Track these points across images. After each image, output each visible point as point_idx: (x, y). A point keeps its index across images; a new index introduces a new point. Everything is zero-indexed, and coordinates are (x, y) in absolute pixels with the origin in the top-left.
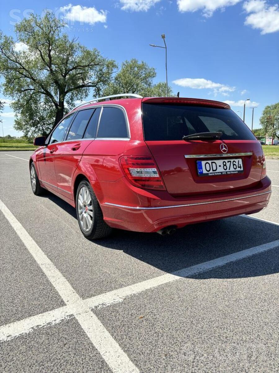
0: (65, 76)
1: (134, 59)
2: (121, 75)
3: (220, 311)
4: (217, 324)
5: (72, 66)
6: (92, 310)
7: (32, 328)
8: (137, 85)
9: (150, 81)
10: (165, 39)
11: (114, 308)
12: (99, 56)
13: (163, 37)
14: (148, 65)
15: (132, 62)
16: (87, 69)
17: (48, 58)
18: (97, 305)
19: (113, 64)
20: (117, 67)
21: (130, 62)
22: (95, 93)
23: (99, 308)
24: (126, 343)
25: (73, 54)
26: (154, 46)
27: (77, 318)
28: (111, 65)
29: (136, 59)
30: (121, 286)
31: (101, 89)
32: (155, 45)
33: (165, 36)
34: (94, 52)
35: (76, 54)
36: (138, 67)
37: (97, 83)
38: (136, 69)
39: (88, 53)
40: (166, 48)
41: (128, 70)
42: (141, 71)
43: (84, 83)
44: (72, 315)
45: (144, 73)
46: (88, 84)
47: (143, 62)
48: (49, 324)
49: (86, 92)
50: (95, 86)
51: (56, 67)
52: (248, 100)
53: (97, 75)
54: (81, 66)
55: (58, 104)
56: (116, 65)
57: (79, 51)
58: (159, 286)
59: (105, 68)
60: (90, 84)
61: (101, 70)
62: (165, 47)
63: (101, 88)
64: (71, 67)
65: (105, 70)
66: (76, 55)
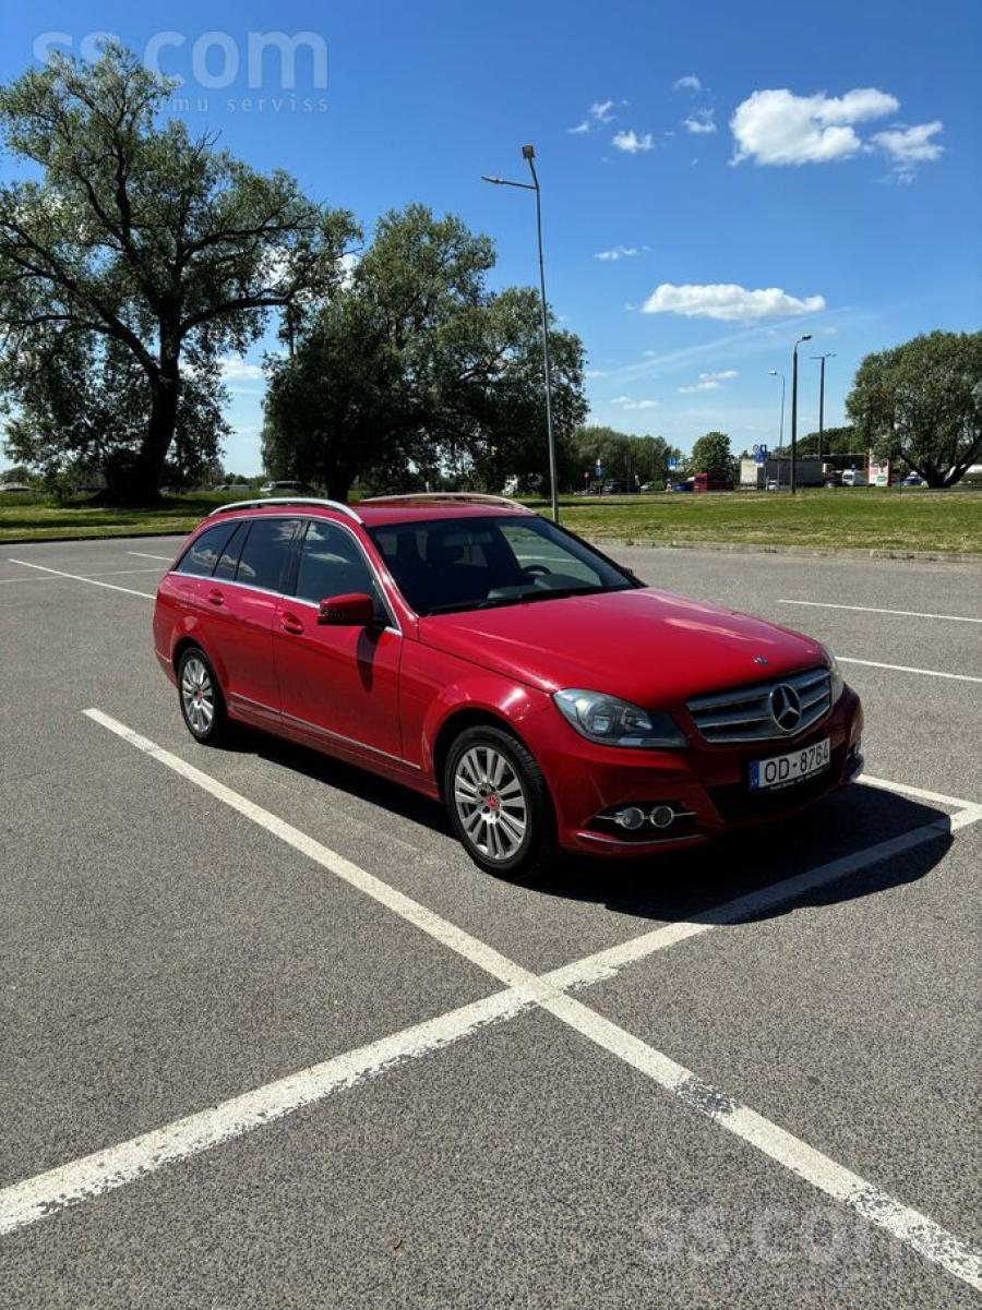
0: (176, 270)
1: (418, 206)
2: (376, 260)
3: (807, 980)
4: (805, 1001)
5: (201, 232)
6: (566, 993)
7: (472, 1026)
8: (432, 296)
9: (474, 280)
10: (533, 160)
11: (605, 986)
12: (294, 196)
13: (528, 154)
14: (468, 227)
15: (410, 214)
16: (254, 239)
17: (115, 206)
18: (571, 984)
19: (344, 224)
20: (361, 235)
21: (403, 215)
22: (286, 326)
23: (576, 989)
24: (654, 1038)
25: (204, 191)
26: (497, 182)
27: (546, 1007)
28: (340, 229)
29: (427, 206)
30: (600, 947)
31: (307, 313)
32: (501, 180)
33: (535, 151)
34: (278, 182)
35: (215, 189)
36: (431, 235)
37: (293, 291)
38: (426, 240)
39: (258, 186)
40: (537, 188)
41: (399, 246)
42: (442, 248)
43: (247, 293)
44: (532, 1003)
45: (452, 251)
46: (260, 294)
47: (449, 218)
48: (498, 1018)
49: (253, 322)
50: (286, 302)
51: (144, 237)
52: (805, 338)
53: (289, 262)
54: (233, 232)
55: (159, 366)
56: (357, 225)
57: (224, 182)
58: (677, 943)
59: (317, 239)
60: (267, 296)
61: (303, 246)
62: (534, 185)
63: (306, 307)
64: (196, 237)
65: (317, 244)
66: (214, 192)
